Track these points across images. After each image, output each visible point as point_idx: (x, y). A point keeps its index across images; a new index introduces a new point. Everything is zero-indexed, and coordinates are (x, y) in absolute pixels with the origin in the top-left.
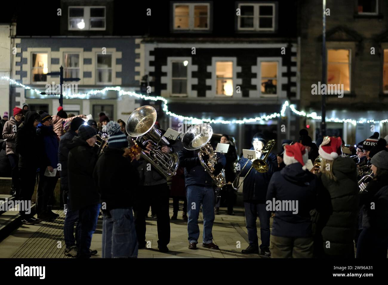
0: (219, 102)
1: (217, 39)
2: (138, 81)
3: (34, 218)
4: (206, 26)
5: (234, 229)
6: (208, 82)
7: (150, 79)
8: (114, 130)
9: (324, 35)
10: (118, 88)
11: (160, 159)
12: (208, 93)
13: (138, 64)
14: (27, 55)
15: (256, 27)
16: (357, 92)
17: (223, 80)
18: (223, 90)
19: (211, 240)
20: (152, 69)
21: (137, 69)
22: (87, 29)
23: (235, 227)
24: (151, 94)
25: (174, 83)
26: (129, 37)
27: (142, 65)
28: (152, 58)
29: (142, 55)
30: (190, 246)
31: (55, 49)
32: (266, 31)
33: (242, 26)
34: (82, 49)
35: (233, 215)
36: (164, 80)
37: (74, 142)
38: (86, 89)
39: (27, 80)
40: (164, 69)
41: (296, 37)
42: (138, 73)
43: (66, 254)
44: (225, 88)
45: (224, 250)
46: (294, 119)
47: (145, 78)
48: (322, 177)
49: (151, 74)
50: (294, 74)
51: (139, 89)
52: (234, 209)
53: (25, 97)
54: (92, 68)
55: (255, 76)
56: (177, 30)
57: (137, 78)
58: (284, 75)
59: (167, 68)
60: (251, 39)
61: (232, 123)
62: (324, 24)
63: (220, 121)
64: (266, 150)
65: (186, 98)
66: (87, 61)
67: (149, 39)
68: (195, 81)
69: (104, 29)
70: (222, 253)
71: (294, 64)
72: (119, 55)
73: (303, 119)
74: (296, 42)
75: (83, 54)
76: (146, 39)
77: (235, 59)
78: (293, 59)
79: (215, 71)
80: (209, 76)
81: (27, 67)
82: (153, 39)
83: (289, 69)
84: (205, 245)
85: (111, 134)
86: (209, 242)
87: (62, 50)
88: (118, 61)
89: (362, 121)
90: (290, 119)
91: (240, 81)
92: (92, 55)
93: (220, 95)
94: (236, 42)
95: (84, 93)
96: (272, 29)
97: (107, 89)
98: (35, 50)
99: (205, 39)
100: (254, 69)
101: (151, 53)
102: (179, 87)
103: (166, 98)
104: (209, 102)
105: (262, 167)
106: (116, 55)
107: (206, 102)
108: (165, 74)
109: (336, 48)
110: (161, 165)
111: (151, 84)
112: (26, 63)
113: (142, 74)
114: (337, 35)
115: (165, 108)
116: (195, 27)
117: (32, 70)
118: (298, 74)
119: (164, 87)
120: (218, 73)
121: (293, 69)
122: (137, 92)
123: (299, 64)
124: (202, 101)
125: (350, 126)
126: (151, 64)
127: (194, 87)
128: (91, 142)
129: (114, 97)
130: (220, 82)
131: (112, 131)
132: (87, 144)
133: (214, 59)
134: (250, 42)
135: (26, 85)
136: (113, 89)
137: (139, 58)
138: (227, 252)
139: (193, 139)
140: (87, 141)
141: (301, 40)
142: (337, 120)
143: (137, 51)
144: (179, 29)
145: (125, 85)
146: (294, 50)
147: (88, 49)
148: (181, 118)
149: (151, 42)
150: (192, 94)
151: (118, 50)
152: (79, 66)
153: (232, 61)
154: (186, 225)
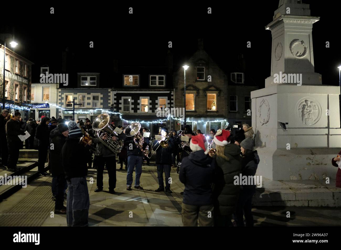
0: (142, 115)
1: (142, 89)
2: (110, 106)
3: (47, 173)
4: (137, 84)
5: (150, 174)
6: (138, 107)
7: (115, 105)
8: (72, 127)
9: (185, 87)
10: (101, 109)
11: (110, 143)
12: (138, 111)
13: (110, 100)
14: (64, 96)
15: (157, 85)
16: (197, 110)
17: (144, 106)
18: (144, 110)
19: (139, 184)
20: (115, 101)
21: (109, 101)
22: (89, 85)
23: (151, 173)
24: (115, 112)
25: (124, 107)
26: (106, 88)
27: (111, 100)
28: (116, 97)
29: (111, 96)
30: (127, 188)
31: (75, 93)
32: (161, 86)
33: (152, 84)
34: (87, 93)
35: (150, 166)
36: (120, 106)
37: (54, 134)
38: (88, 110)
39: (64, 106)
40: (120, 101)
41: (173, 89)
42: (110, 103)
43: (53, 199)
44: (145, 109)
45: (146, 190)
46: (172, 121)
47: (112, 105)
48: (217, 158)
49: (115, 103)
50: (172, 103)
51: (110, 109)
52: (150, 162)
53: (63, 113)
54: (91, 101)
55: (157, 104)
56: (125, 86)
57: (109, 105)
58: (168, 104)
59: (122, 101)
60: (155, 89)
61: (148, 123)
62: (185, 83)
63: (143, 122)
64: (168, 136)
65: (129, 113)
66: (89, 98)
67: (114, 89)
68: (133, 106)
69: (96, 85)
70: (145, 192)
71: (173, 99)
72: (102, 96)
73: (176, 121)
74: (173, 91)
75: (87, 96)
76: (113, 89)
77: (149, 97)
78: (172, 97)
79: (141, 102)
80: (139, 104)
81: (64, 101)
82: (116, 89)
83: (170, 101)
84: (136, 187)
85: (70, 129)
86: (138, 186)
87: (78, 94)
88: (101, 98)
89: (199, 121)
90: (171, 121)
91: (151, 106)
92: (91, 96)
93: (143, 112)
94: (149, 91)
95: (87, 111)
96: (164, 86)
97: (97, 109)
98: (67, 94)
99: (137, 89)
100: (156, 101)
101: (115, 95)
102: (126, 109)
103: (121, 113)
104: (139, 115)
105: (165, 145)
106: (101, 96)
107: (138, 115)
108: (121, 104)
109: (189, 93)
110: (111, 146)
111: (115, 108)
112: (63, 99)
113: (111, 103)
114: (189, 88)
115: (121, 117)
116: (133, 84)
117: (66, 102)
118: (174, 103)
119: (120, 108)
120: (142, 103)
121: (172, 101)
122: (109, 111)
123: (174, 99)
124: (136, 114)
125: (194, 124)
126: (115, 99)
127: (132, 109)
128: (65, 134)
129: (100, 113)
130: (143, 106)
131: (71, 127)
132: (63, 135)
133: (140, 97)
134: (155, 91)
135: (63, 108)
136: (99, 109)
137: (110, 97)
138: (148, 191)
139: (131, 131)
140: (63, 133)
141: (175, 90)
142: (190, 121)
143: (109, 94)
144: (126, 85)
145: (104, 108)
146: (172, 94)
147: (89, 93)
148: (127, 121)
149: (115, 90)
150: (132, 112)
151: (101, 94)
152: (85, 100)
153: (148, 98)
154: (127, 172)
